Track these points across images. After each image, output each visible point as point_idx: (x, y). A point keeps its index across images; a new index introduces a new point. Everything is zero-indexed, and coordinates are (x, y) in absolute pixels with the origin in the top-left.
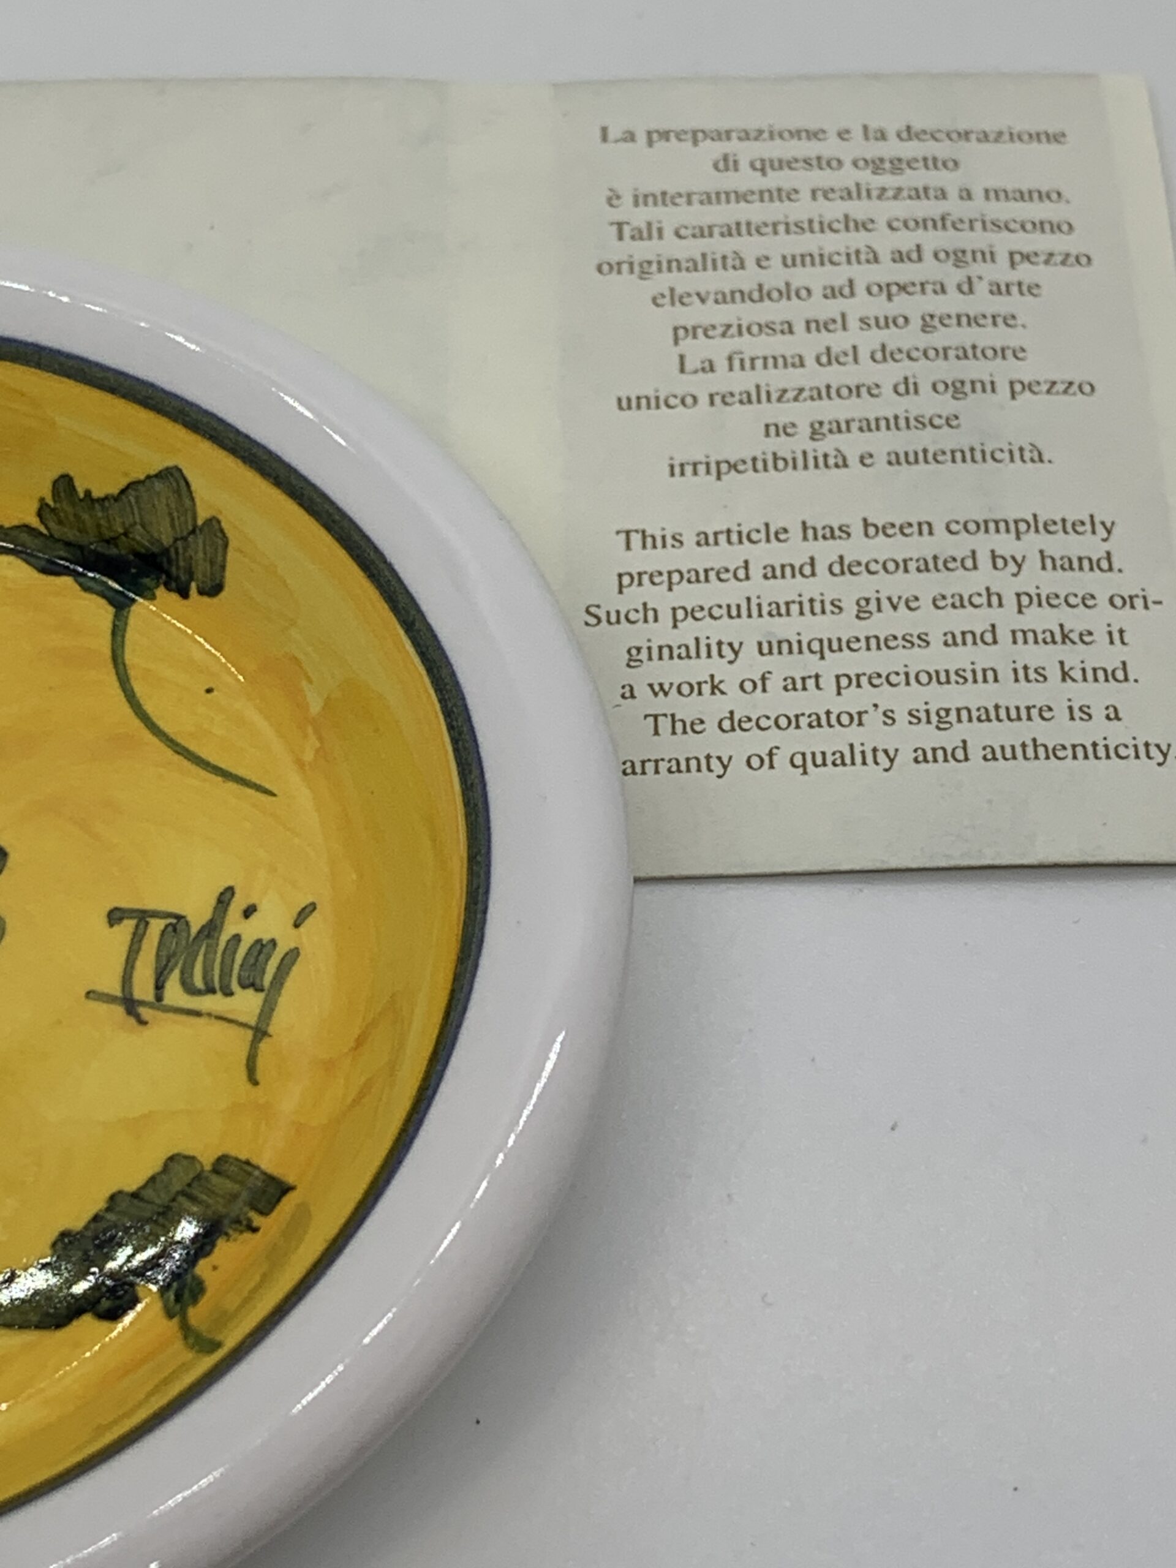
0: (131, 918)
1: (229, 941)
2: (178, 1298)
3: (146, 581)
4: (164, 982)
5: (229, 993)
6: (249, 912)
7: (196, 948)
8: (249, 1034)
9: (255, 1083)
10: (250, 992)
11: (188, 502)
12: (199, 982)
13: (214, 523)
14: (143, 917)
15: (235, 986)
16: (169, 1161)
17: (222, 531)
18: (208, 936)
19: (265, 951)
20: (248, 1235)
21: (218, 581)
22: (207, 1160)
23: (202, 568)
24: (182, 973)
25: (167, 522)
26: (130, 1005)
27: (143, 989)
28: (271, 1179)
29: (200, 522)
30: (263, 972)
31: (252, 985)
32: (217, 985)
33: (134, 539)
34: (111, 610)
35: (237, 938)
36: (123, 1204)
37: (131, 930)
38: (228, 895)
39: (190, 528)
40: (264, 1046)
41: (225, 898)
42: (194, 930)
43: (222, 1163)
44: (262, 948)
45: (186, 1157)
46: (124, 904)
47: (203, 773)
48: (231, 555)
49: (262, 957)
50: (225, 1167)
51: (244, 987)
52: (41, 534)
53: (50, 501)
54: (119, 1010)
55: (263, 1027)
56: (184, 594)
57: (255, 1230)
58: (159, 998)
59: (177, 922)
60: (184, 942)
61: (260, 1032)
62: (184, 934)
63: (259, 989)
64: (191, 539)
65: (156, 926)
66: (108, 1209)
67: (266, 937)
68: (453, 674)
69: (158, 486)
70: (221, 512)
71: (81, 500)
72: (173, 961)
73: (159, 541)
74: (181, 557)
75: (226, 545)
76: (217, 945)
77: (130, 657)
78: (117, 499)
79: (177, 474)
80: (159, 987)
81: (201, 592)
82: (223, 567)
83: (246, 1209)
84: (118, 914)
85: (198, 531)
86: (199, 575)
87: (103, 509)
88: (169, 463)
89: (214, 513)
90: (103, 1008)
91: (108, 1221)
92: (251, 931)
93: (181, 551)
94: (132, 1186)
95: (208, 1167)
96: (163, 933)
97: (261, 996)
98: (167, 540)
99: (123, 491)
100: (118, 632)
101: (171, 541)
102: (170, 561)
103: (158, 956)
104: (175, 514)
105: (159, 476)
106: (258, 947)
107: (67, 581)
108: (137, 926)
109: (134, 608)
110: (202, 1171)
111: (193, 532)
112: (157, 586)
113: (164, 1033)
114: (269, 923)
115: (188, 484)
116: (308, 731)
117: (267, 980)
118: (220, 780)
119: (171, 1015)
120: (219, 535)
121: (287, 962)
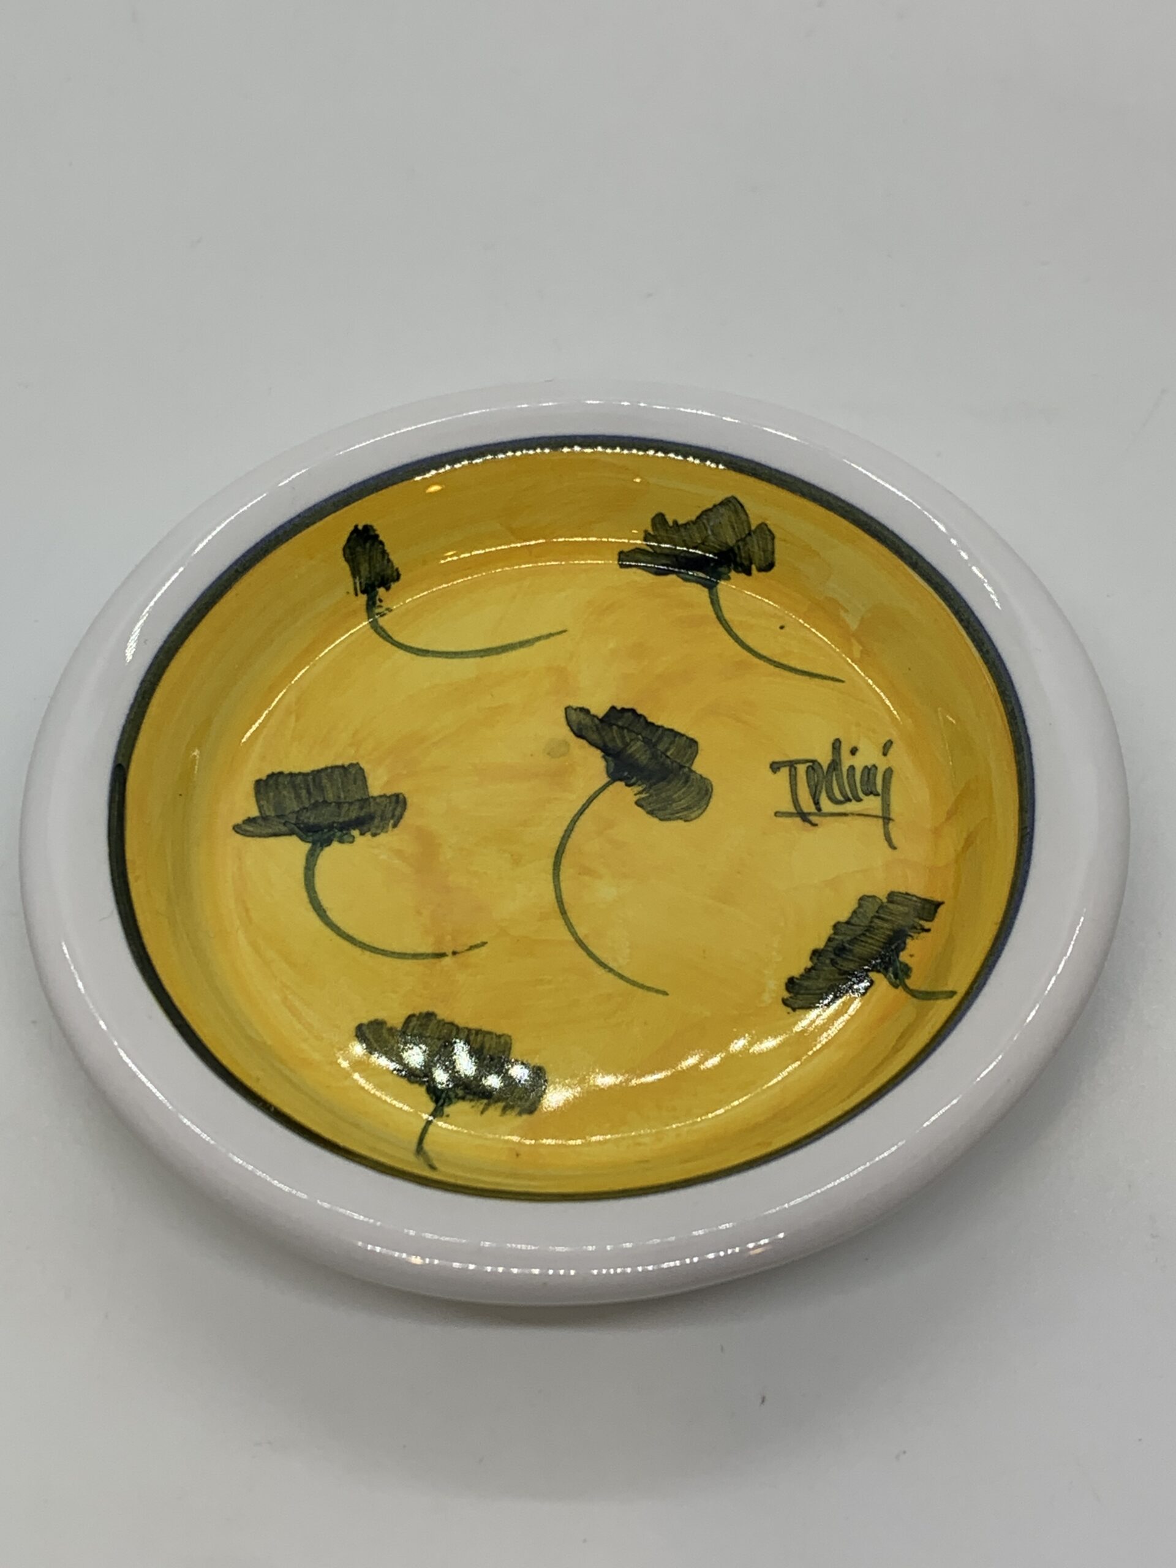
0: (785, 766)
1: (848, 770)
2: (896, 976)
3: (723, 569)
4: (818, 800)
5: (859, 800)
6: (854, 751)
7: (829, 777)
8: (881, 821)
9: (894, 848)
10: (872, 797)
11: (743, 517)
12: (839, 797)
13: (763, 526)
14: (792, 765)
15: (861, 795)
16: (860, 901)
17: (770, 531)
18: (834, 769)
19: (872, 772)
20: (924, 934)
21: (769, 561)
22: (882, 895)
23: (758, 556)
24: (827, 793)
25: (731, 531)
26: (804, 816)
27: (807, 805)
28: (926, 901)
29: (753, 528)
30: (875, 784)
31: (871, 793)
32: (850, 796)
33: (709, 546)
34: (706, 590)
35: (852, 768)
37: (788, 773)
38: (838, 744)
39: (747, 532)
40: (892, 826)
41: (836, 745)
42: (825, 768)
43: (891, 896)
44: (869, 771)
45: (869, 897)
46: (778, 759)
47: (797, 676)
48: (777, 542)
49: (871, 776)
50: (894, 899)
51: (867, 794)
52: (648, 552)
53: (650, 531)
54: (798, 820)
55: (887, 815)
56: (748, 572)
57: (928, 930)
58: (819, 809)
59: (813, 765)
60: (821, 775)
61: (887, 819)
62: (820, 771)
63: (877, 795)
64: (748, 538)
65: (802, 769)
66: (835, 933)
67: (869, 764)
68: (954, 589)
69: (722, 510)
70: (767, 519)
71: (671, 527)
72: (819, 787)
73: (727, 543)
74: (742, 551)
75: (773, 538)
76: (842, 773)
77: (727, 615)
78: (694, 523)
79: (733, 501)
80: (817, 803)
81: (760, 570)
82: (773, 553)
83: (917, 920)
84: (775, 766)
85: (752, 534)
86: (756, 559)
87: (685, 528)
88: (728, 495)
89: (763, 521)
90: (788, 821)
91: (837, 940)
92: (860, 762)
93: (741, 547)
94: (844, 916)
95: (885, 900)
96: (807, 772)
97: (879, 799)
98: (731, 541)
99: (698, 518)
100: (715, 602)
101: (734, 542)
102: (735, 555)
103: (809, 785)
104: (736, 526)
105: (722, 504)
106: (866, 771)
107: (673, 577)
108: (790, 771)
109: (719, 587)
110: (882, 902)
111: (749, 534)
112: (730, 571)
113: (829, 829)
114: (868, 756)
115: (742, 506)
116: (854, 641)
117: (879, 788)
118: (807, 678)
119: (829, 818)
120: (767, 532)
121: (887, 776)
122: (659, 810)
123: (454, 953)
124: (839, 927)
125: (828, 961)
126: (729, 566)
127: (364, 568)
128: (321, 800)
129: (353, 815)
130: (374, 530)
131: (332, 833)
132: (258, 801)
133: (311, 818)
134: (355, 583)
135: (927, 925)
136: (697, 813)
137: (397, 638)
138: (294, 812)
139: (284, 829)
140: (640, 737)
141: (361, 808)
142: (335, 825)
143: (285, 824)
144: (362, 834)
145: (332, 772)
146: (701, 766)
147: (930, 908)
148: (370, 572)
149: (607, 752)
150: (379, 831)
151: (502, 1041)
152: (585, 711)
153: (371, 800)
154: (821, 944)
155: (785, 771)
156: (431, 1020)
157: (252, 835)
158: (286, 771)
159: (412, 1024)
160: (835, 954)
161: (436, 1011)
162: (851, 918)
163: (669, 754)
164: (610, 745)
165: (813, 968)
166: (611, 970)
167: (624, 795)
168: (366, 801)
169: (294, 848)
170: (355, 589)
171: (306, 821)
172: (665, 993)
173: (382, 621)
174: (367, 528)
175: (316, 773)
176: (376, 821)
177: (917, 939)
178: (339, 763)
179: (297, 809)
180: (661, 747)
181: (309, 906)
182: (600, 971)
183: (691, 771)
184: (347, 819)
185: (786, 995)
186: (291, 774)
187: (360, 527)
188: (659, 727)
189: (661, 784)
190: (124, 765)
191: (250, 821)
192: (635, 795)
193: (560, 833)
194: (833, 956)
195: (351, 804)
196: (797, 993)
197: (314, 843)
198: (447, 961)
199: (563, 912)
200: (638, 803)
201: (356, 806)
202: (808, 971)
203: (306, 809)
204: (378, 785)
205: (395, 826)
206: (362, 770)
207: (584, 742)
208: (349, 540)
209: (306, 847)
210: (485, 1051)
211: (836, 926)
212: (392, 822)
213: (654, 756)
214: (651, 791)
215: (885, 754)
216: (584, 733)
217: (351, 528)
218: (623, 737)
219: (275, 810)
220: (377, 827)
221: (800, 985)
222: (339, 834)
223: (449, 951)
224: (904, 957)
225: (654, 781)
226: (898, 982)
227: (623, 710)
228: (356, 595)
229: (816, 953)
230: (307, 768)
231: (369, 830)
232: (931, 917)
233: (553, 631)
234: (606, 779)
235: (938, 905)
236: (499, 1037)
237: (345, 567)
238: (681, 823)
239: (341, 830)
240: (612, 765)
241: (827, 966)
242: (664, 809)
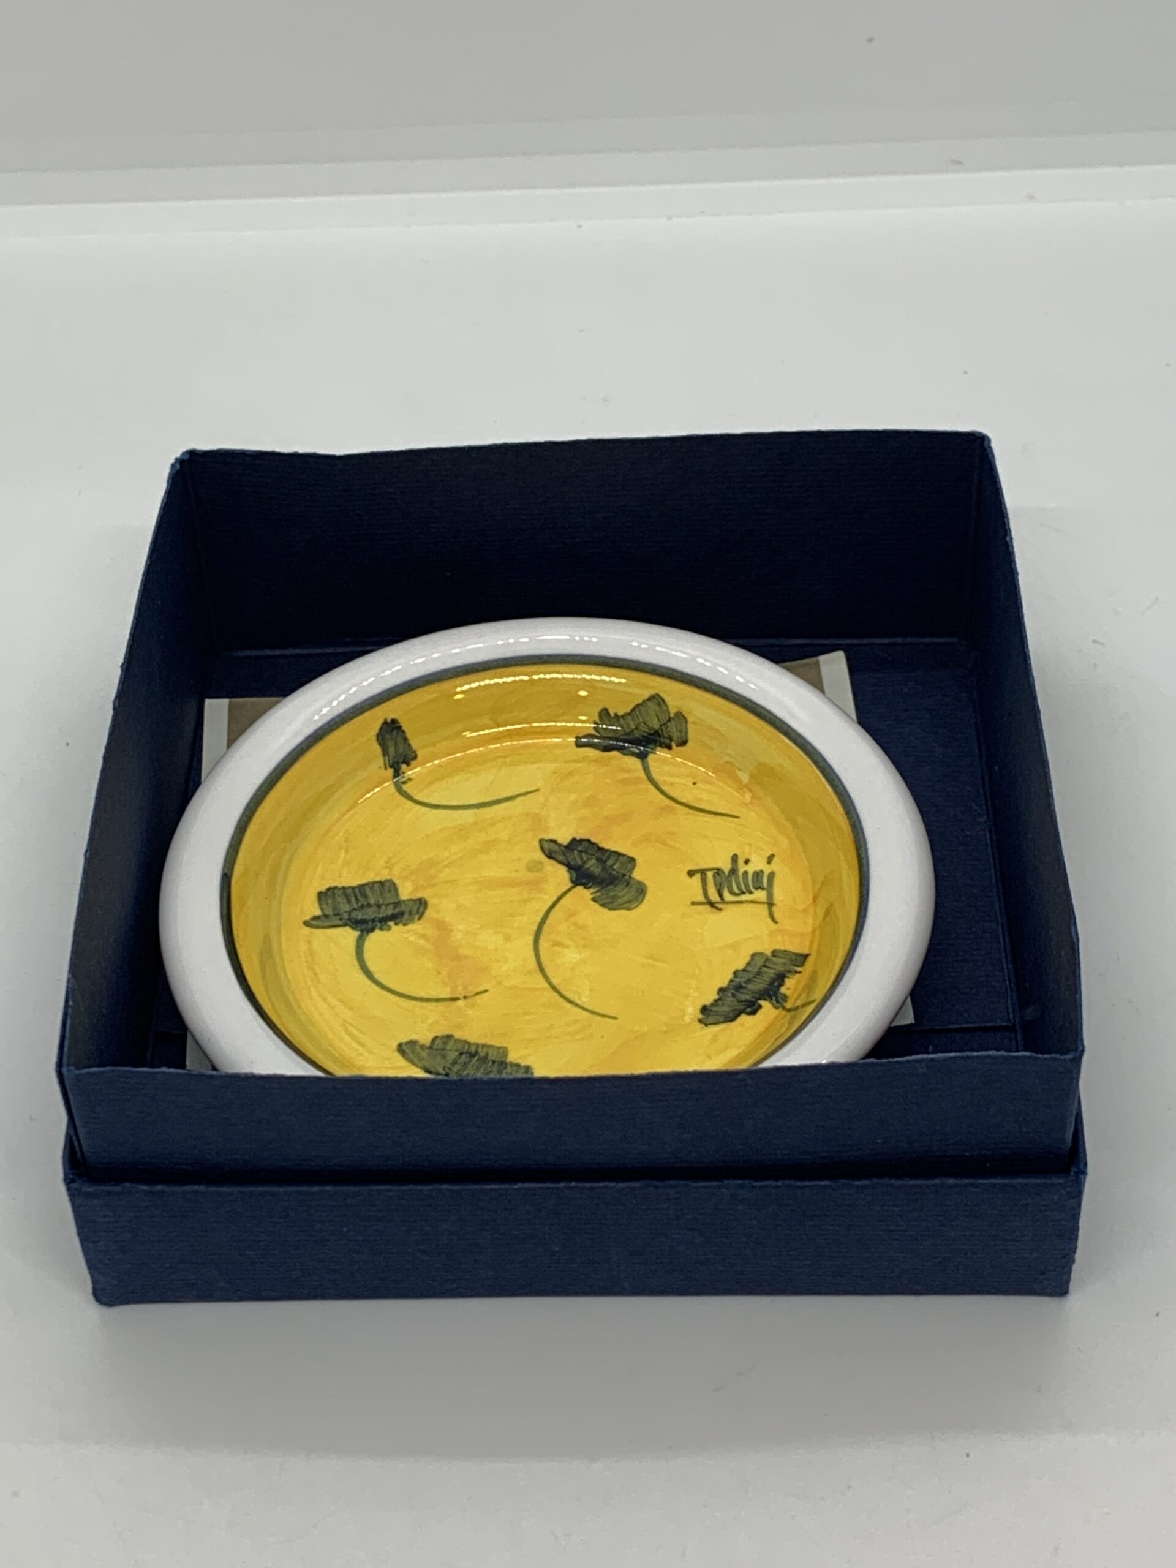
0: (698, 873)
1: (743, 874)
2: (778, 1002)
3: (651, 746)
4: (722, 893)
5: (751, 893)
6: (747, 862)
7: (730, 879)
8: (766, 906)
9: (776, 922)
10: (760, 890)
11: (664, 708)
12: (737, 891)
13: (679, 713)
14: (703, 872)
15: (752, 890)
16: (753, 956)
17: (684, 717)
18: (733, 874)
19: (760, 874)
20: (797, 976)
21: (684, 739)
22: (768, 953)
23: (676, 735)
24: (728, 889)
25: (656, 719)
26: (712, 904)
27: (714, 896)
28: (797, 955)
29: (672, 715)
30: (762, 883)
31: (760, 888)
32: (745, 890)
33: (641, 730)
34: (639, 761)
35: (746, 873)
36: (740, 974)
37: (700, 877)
39: (667, 719)
40: (774, 909)
41: (735, 859)
42: (727, 872)
43: (775, 953)
44: (758, 875)
45: (758, 953)
46: (692, 868)
47: (708, 815)
48: (690, 726)
49: (760, 877)
50: (776, 954)
51: (756, 888)
52: (597, 735)
53: (598, 721)
54: (708, 907)
55: (771, 902)
56: (669, 747)
57: (800, 972)
58: (722, 900)
59: (718, 872)
60: (724, 878)
61: (770, 904)
62: (723, 875)
63: (764, 889)
64: (669, 724)
65: (710, 875)
66: (735, 977)
67: (758, 869)
68: (813, 747)
69: (649, 704)
70: (681, 709)
71: (613, 718)
72: (722, 885)
73: (653, 728)
74: (665, 733)
75: (686, 722)
76: (739, 877)
77: (656, 776)
78: (629, 714)
79: (657, 697)
80: (721, 895)
81: (678, 745)
82: (686, 733)
83: (792, 967)
84: (692, 873)
85: (671, 720)
86: (675, 738)
87: (624, 719)
88: (653, 692)
89: (679, 710)
90: (700, 908)
91: (736, 981)
92: (751, 869)
93: (664, 730)
94: (741, 967)
95: (769, 955)
96: (714, 876)
97: (765, 891)
98: (656, 726)
99: (633, 710)
100: (646, 769)
101: (659, 726)
102: (659, 736)
103: (716, 885)
104: (659, 715)
105: (649, 699)
106: (756, 874)
107: (615, 753)
108: (702, 875)
109: (649, 758)
110: (767, 956)
111: (669, 720)
112: (656, 747)
113: (730, 912)
114: (758, 864)
115: (663, 700)
116: (745, 790)
117: (765, 884)
118: (713, 816)
119: (730, 905)
120: (682, 718)
121: (771, 876)
122: (609, 903)
123: (465, 997)
124: (737, 973)
125: (730, 995)
126: (655, 744)
127: (392, 750)
128: (365, 903)
129: (390, 911)
130: (398, 723)
131: (374, 924)
132: (320, 905)
133: (359, 915)
134: (385, 761)
135: (799, 969)
136: (635, 905)
137: (416, 798)
138: (346, 912)
139: (340, 923)
140: (594, 857)
141: (395, 908)
142: (377, 919)
143: (341, 919)
144: (396, 924)
145: (373, 886)
146: (638, 874)
147: (802, 959)
148: (396, 752)
149: (570, 867)
150: (408, 922)
151: (501, 1051)
152: (554, 841)
153: (402, 903)
154: (725, 984)
155: (698, 876)
156: (450, 1040)
157: (317, 927)
158: (340, 885)
159: (437, 1042)
160: (735, 990)
161: (453, 1033)
162: (745, 967)
163: (615, 867)
164: (572, 863)
165: (719, 999)
166: (577, 1005)
167: (584, 894)
168: (398, 903)
169: (348, 936)
170: (385, 765)
171: (355, 917)
172: (615, 1018)
173: (405, 787)
174: (394, 721)
175: (362, 887)
176: (406, 916)
177: (792, 978)
178: (378, 879)
179: (349, 910)
180: (609, 863)
181: (360, 971)
182: (569, 1006)
183: (630, 877)
184: (385, 915)
185: (701, 1016)
186: (344, 888)
187: (389, 720)
188: (607, 850)
189: (611, 887)
190: (229, 874)
191: (315, 918)
192: (592, 894)
193: (538, 919)
194: (733, 991)
195: (387, 905)
196: (708, 1016)
197: (362, 931)
198: (460, 1003)
199: (542, 970)
200: (594, 900)
201: (391, 906)
202: (716, 1001)
203: (354, 909)
204: (406, 892)
205: (420, 919)
206: (394, 884)
207: (553, 862)
208: (381, 729)
209: (356, 933)
210: (489, 1058)
211: (736, 973)
212: (417, 916)
213: (604, 869)
214: (603, 891)
215: (769, 862)
216: (554, 855)
217: (381, 721)
218: (581, 858)
219: (334, 909)
220: (406, 920)
221: (711, 1011)
222: (379, 925)
223: (461, 996)
224: (783, 990)
225: (604, 885)
226: (779, 1005)
227: (582, 840)
228: (386, 769)
229: (721, 990)
230: (355, 883)
231: (401, 922)
232: (802, 964)
233: (530, 789)
234: (570, 885)
235: (806, 956)
236: (499, 1048)
237: (377, 749)
238: (623, 912)
239: (380, 922)
240: (574, 875)
241: (729, 997)
242: (612, 903)
